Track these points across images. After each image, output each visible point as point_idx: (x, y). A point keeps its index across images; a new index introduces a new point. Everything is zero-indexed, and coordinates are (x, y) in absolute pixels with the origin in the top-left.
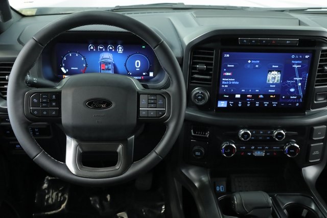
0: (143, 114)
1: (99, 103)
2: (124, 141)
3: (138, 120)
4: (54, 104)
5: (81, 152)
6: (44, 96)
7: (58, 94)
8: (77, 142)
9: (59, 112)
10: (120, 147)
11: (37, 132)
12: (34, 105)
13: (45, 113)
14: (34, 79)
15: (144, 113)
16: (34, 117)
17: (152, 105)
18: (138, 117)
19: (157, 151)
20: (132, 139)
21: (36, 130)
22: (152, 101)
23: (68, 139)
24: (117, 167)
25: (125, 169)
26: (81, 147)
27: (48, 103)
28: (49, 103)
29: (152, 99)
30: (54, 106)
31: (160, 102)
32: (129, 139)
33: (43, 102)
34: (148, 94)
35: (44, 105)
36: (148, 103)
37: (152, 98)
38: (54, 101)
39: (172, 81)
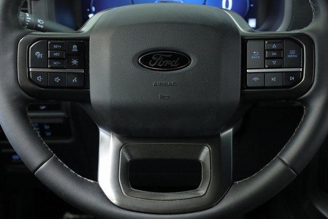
0: (254, 81)
1: (165, 58)
2: (212, 138)
3: (242, 94)
4: (75, 62)
5: (129, 160)
6: (55, 47)
7: (84, 43)
8: (120, 139)
9: (85, 78)
10: (206, 150)
11: (48, 130)
12: (37, 63)
13: (57, 80)
14: (39, 21)
15: (256, 79)
16: (37, 87)
17: (274, 62)
18: (242, 88)
19: (284, 159)
20: (228, 135)
21: (47, 127)
22: (274, 54)
23: (103, 134)
24: (202, 191)
25: (218, 196)
26: (128, 151)
27: (63, 59)
28: (65, 60)
29: (274, 50)
30: (75, 67)
31: (292, 54)
32: (223, 135)
33: (53, 59)
34: (265, 39)
35: (55, 63)
36: (265, 58)
37: (274, 46)
38: (75, 55)
39: (317, 8)
